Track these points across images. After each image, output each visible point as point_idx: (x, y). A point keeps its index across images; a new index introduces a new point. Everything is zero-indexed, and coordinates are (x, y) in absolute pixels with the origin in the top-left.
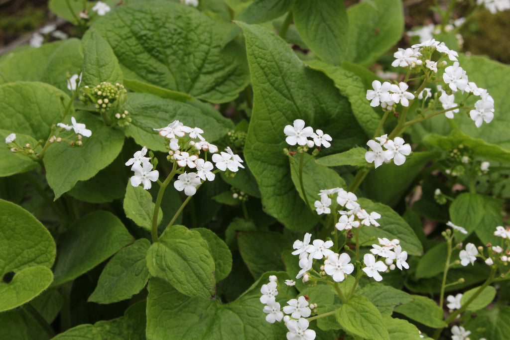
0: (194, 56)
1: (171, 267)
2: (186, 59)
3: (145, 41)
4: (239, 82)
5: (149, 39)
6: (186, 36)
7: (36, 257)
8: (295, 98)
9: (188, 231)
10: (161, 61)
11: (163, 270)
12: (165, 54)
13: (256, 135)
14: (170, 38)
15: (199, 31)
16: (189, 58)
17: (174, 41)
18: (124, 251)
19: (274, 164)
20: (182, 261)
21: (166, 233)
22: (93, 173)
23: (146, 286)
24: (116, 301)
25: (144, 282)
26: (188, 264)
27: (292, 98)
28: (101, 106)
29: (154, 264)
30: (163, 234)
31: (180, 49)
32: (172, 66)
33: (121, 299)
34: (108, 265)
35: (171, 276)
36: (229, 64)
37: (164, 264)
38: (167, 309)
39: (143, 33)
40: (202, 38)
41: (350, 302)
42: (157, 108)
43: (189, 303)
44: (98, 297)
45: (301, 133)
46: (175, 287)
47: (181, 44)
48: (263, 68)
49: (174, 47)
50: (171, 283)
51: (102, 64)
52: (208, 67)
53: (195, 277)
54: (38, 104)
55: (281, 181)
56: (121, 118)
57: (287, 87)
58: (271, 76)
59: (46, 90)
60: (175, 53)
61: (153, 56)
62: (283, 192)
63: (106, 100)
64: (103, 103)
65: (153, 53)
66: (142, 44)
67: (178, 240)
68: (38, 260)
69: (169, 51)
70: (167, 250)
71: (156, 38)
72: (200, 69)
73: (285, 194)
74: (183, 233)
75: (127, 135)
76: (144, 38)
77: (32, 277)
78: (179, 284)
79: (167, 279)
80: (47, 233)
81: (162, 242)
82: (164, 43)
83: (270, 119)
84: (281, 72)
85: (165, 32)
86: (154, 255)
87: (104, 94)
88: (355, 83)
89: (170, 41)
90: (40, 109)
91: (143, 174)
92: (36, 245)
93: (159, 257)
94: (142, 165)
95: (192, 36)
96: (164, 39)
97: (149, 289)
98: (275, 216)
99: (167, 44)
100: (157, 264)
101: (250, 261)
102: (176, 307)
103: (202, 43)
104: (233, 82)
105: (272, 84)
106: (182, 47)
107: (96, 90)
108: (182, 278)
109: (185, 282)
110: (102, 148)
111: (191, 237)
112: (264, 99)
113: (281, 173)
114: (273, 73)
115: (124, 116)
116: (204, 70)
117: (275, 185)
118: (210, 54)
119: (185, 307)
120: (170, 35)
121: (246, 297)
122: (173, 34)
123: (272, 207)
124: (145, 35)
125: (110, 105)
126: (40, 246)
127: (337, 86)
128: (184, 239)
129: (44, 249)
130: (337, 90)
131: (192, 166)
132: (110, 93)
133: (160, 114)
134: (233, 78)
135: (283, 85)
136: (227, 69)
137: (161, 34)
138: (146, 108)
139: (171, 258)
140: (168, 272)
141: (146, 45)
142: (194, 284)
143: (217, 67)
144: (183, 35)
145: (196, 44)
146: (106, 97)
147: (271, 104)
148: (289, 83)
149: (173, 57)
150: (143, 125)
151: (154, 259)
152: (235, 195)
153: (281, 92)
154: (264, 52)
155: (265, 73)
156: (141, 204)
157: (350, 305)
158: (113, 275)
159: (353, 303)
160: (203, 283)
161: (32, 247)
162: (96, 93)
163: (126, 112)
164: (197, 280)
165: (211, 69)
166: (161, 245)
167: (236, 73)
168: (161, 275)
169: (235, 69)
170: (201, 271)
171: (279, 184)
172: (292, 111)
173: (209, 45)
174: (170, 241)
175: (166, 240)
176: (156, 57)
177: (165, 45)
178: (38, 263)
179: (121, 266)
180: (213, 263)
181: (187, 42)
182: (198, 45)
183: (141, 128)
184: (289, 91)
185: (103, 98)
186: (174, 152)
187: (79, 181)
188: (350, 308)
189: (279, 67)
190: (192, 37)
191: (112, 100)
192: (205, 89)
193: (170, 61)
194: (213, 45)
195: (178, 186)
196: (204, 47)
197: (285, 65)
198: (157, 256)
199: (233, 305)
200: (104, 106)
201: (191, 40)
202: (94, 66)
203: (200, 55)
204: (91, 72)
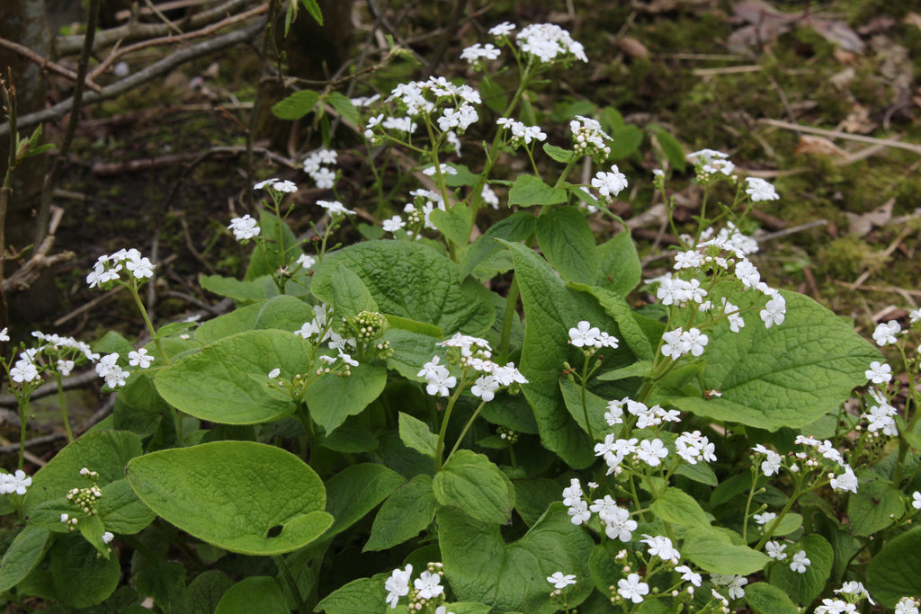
0: (433, 294)
1: (462, 492)
2: (424, 298)
3: (379, 280)
4: (484, 322)
5: (383, 278)
6: (422, 274)
7: (304, 507)
8: (563, 319)
9: (475, 455)
10: (397, 302)
11: (453, 497)
12: (400, 294)
13: (528, 361)
14: (405, 276)
15: (435, 268)
16: (427, 297)
17: (410, 280)
18: (399, 492)
19: (545, 395)
20: (473, 486)
21: (450, 460)
22: (362, 408)
23: (435, 518)
24: (399, 543)
25: (431, 517)
26: (481, 489)
27: (560, 319)
28: (364, 334)
29: (443, 492)
30: (448, 460)
31: (416, 288)
32: (409, 307)
33: (406, 539)
34: (382, 509)
35: (463, 502)
36: (471, 302)
37: (453, 490)
38: (458, 545)
39: (377, 271)
40: (440, 274)
41: (664, 496)
42: (413, 342)
43: (477, 540)
44: (373, 545)
45: (587, 334)
46: (469, 513)
47: (416, 282)
48: (530, 287)
49: (410, 286)
50: (464, 509)
51: (354, 296)
52: (449, 306)
53: (488, 501)
54: (276, 352)
55: (552, 415)
56: (384, 348)
57: (555, 309)
58: (538, 296)
59: (283, 336)
60: (411, 293)
61: (388, 296)
62: (556, 427)
63: (370, 329)
64: (367, 331)
65: (389, 293)
66: (376, 284)
67: (465, 465)
68: (306, 509)
69: (405, 291)
70: (455, 476)
71: (390, 277)
72: (441, 308)
73: (559, 429)
74: (470, 458)
75: (390, 368)
76: (378, 277)
77: (304, 525)
78: (473, 510)
79: (458, 506)
80: (316, 477)
81: (447, 469)
82: (399, 282)
83: (541, 343)
84: (548, 291)
85: (399, 271)
86: (441, 483)
87: (367, 322)
88: (620, 302)
89: (405, 279)
90: (278, 357)
91: (439, 381)
92: (303, 493)
93: (448, 485)
94: (437, 373)
95: (427, 273)
96: (398, 278)
97: (438, 521)
98: (554, 450)
99: (403, 283)
100: (445, 491)
101: (523, 511)
102: (466, 544)
103: (441, 280)
104: (478, 321)
105: (540, 305)
106: (417, 286)
107: (358, 319)
108: (475, 502)
109: (479, 507)
110: (365, 384)
111: (479, 460)
112: (534, 320)
113: (552, 405)
114: (541, 293)
115: (386, 346)
116: (446, 309)
117: (548, 419)
118: (451, 291)
119: (474, 545)
120: (404, 274)
121: (535, 532)
122: (408, 272)
123: (550, 442)
124: (379, 274)
125: (373, 333)
126: (307, 494)
127: (601, 304)
128: (471, 463)
129: (313, 496)
130: (603, 309)
131: (487, 370)
132: (374, 320)
133: (417, 349)
134: (476, 317)
135: (550, 305)
136: (470, 308)
137: (394, 272)
138: (402, 342)
139: (460, 483)
140: (460, 498)
141: (381, 285)
142: (489, 509)
143: (459, 305)
144: (418, 273)
145: (434, 281)
146: (370, 325)
147: (541, 326)
148: (556, 303)
149: (410, 298)
150: (403, 359)
151: (441, 488)
152: (503, 436)
153: (549, 313)
154: (530, 269)
155: (532, 292)
156: (418, 434)
157: (665, 498)
158: (390, 519)
159: (667, 496)
160: (497, 506)
161: (298, 496)
162: (358, 323)
163: (388, 342)
164: (491, 504)
165: (453, 308)
166: (447, 472)
167: (479, 312)
168: (452, 503)
169: (479, 307)
170: (494, 494)
171: (551, 417)
172: (562, 334)
173: (449, 282)
174: (456, 466)
175: (453, 467)
176: (391, 298)
177: (399, 284)
178: (306, 513)
179: (398, 507)
180: (505, 485)
181: (423, 280)
182: (437, 283)
183: (402, 362)
184: (557, 312)
185: (366, 326)
186: (466, 358)
187: (349, 416)
188: (665, 502)
189: (546, 286)
190: (429, 275)
191: (375, 329)
192: (449, 329)
193: (407, 302)
194: (453, 282)
195: (476, 391)
196: (444, 284)
197: (552, 284)
198: (445, 483)
199: (522, 541)
200: (368, 334)
201: (428, 277)
202: (347, 298)
203: (440, 293)
204: (344, 304)
